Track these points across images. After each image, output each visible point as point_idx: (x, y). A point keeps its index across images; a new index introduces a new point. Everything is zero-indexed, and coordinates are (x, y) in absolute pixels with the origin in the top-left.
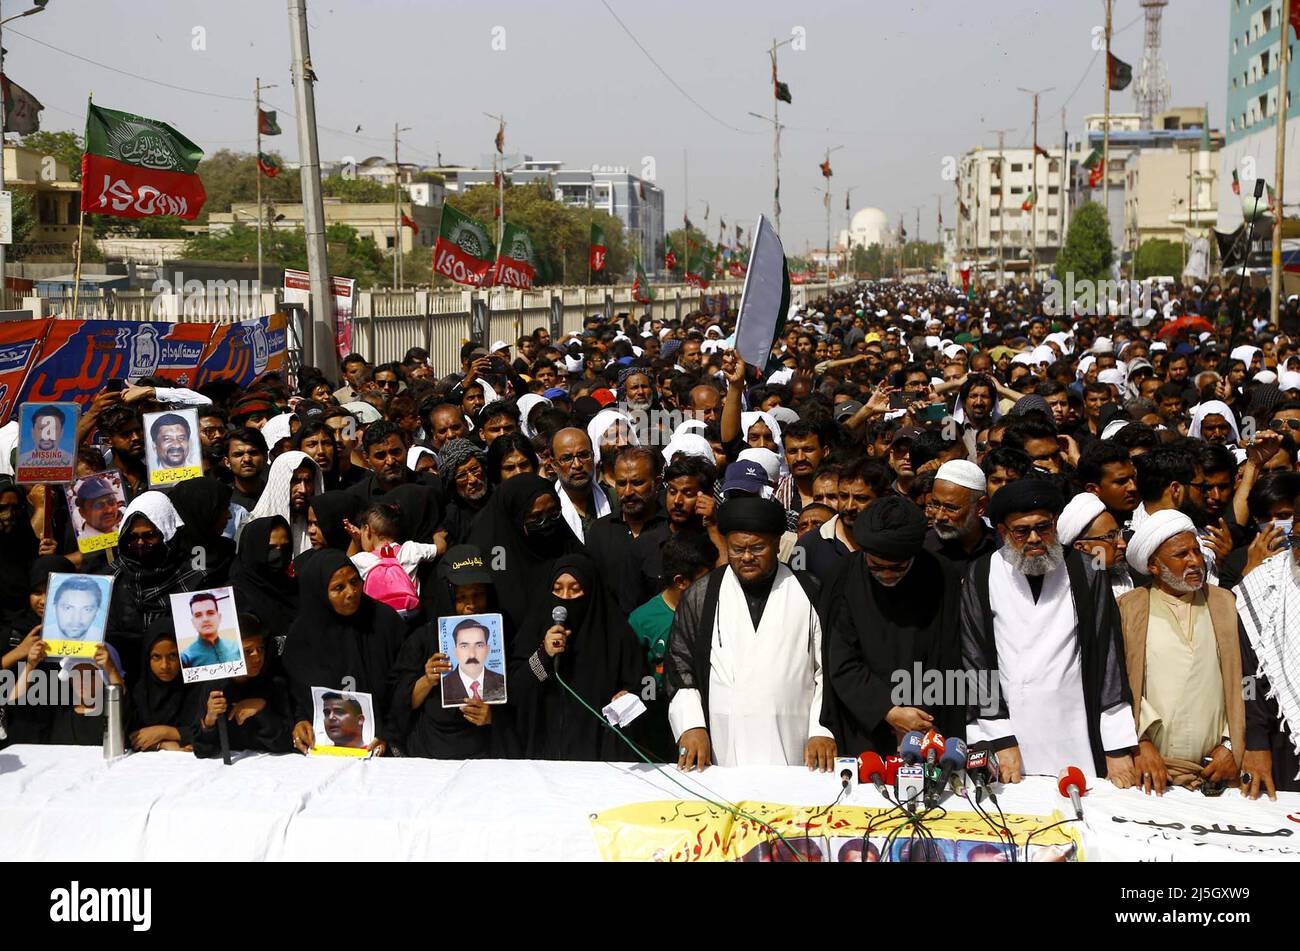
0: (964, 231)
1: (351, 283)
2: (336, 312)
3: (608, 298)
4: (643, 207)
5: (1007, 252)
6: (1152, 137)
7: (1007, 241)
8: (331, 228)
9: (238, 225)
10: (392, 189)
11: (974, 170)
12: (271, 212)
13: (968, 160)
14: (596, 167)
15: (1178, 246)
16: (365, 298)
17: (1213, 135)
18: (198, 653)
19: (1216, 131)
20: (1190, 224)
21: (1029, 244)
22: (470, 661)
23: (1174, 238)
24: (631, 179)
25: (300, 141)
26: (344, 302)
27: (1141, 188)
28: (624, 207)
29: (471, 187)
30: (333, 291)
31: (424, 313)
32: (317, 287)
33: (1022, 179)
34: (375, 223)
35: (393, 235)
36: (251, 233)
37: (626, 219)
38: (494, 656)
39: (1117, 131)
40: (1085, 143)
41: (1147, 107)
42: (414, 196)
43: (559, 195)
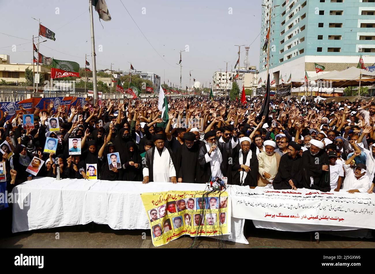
0: (214, 86)
1: (102, 93)
2: (98, 98)
3: (149, 96)
4: (157, 80)
5: (222, 90)
6: (247, 71)
7: (222, 88)
8: (98, 82)
9: (81, 81)
10: (110, 75)
11: (216, 75)
12: (88, 79)
13: (215, 73)
14: (148, 72)
15: (251, 90)
16: (104, 95)
17: (257, 71)
18: (73, 150)
19: (257, 70)
20: (253, 87)
21: (226, 89)
22: (114, 161)
23: (250, 89)
24: (154, 75)
25: (93, 67)
26: (100, 96)
27: (245, 80)
28: (153, 80)
29: (125, 75)
30: (98, 94)
31: (115, 98)
32: (95, 93)
33: (224, 77)
34: (107, 81)
35: (110, 83)
36: (84, 82)
37: (153, 82)
38: (118, 160)
39: (241, 70)
40: (235, 72)
41: (246, 65)
42: (114, 76)
43: (141, 77)
